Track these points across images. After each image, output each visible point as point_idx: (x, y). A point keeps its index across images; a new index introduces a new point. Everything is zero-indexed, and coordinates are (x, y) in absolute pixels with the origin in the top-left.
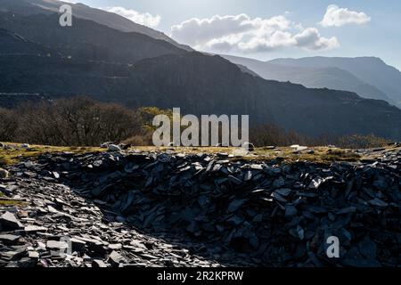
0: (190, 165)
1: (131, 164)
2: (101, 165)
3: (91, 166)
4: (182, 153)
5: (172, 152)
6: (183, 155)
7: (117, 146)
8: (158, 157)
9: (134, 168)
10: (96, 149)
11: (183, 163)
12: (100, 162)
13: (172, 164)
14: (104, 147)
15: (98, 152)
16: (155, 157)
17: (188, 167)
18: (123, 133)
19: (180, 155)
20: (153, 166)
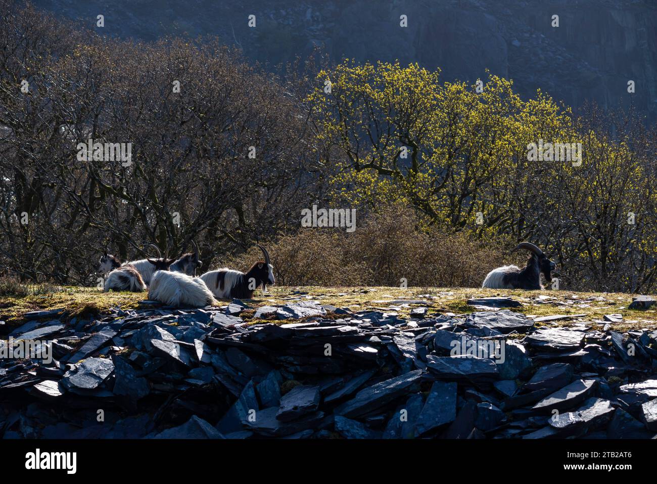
0: (610, 393)
1: (270, 382)
2: (105, 385)
3: (50, 388)
4: (567, 323)
5: (507, 317)
6: (573, 337)
7: (197, 281)
8: (424, 345)
9: (288, 404)
10: (81, 296)
11: (570, 381)
12: (102, 366)
13: (507, 387)
14: (125, 284)
15: (91, 312)
16: (406, 344)
17: (602, 407)
18: (230, 217)
19: (554, 336)
20: (399, 398)
